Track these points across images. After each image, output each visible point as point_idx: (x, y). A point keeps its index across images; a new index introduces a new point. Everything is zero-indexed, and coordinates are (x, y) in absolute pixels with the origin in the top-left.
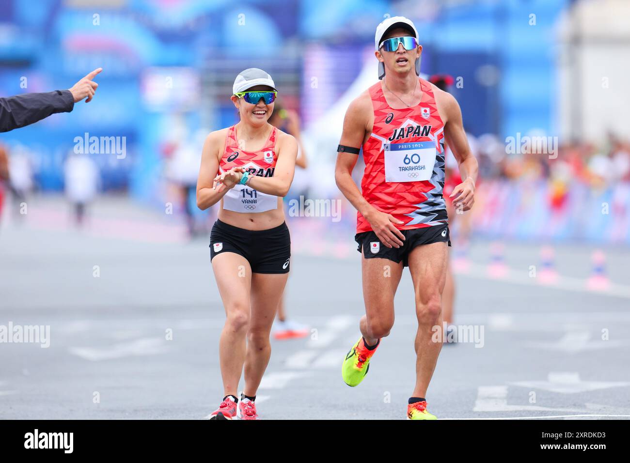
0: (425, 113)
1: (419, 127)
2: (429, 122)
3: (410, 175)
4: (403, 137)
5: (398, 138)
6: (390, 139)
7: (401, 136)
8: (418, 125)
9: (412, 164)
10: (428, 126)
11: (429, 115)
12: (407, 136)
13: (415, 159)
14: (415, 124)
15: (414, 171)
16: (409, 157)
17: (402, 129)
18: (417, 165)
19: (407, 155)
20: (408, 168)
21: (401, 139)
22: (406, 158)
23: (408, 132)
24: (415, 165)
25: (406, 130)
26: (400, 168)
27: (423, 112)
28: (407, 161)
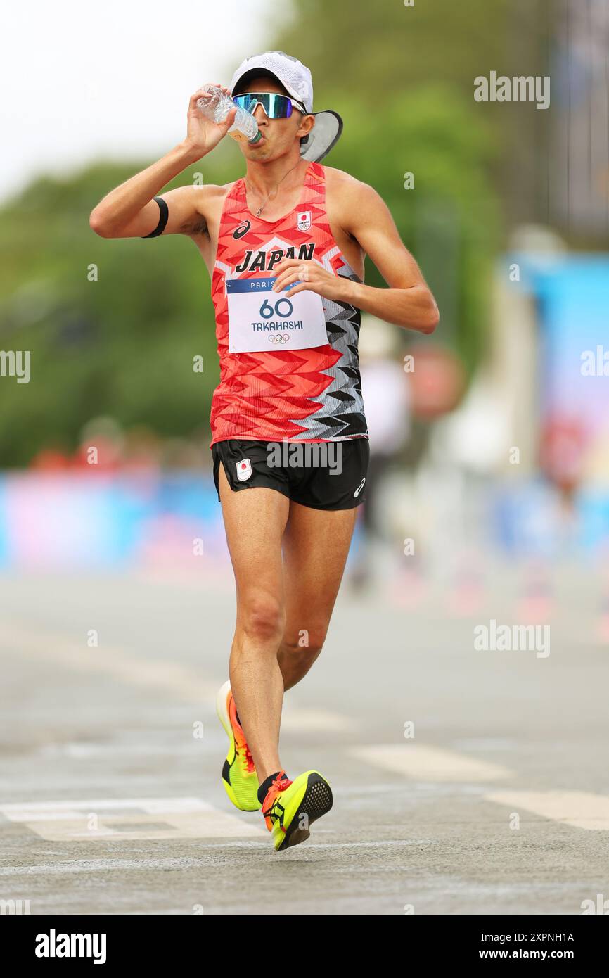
0: (304, 223)
1: (291, 251)
2: (310, 237)
3: (272, 338)
4: (263, 268)
5: (252, 268)
6: (238, 270)
7: (258, 265)
8: (290, 246)
9: (276, 318)
10: (308, 245)
11: (309, 224)
12: (270, 268)
13: (284, 308)
14: (284, 245)
15: (280, 331)
16: (272, 304)
17: (262, 254)
18: (288, 319)
19: (266, 301)
20: (268, 326)
21: (258, 271)
22: (265, 306)
23: (273, 261)
24: (283, 320)
25: (268, 257)
26: (254, 324)
27: (300, 220)
28: (267, 312)
